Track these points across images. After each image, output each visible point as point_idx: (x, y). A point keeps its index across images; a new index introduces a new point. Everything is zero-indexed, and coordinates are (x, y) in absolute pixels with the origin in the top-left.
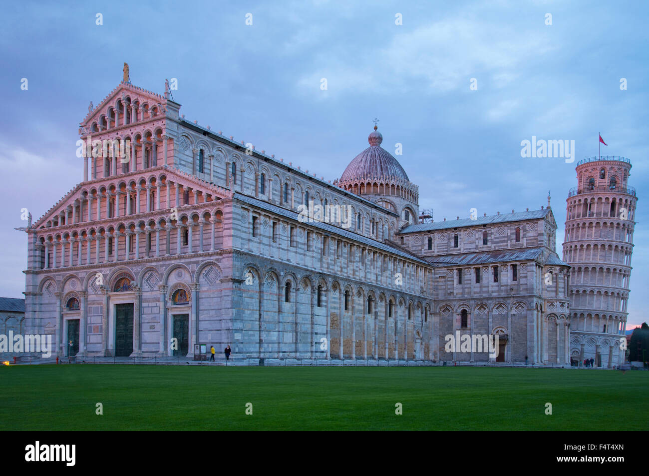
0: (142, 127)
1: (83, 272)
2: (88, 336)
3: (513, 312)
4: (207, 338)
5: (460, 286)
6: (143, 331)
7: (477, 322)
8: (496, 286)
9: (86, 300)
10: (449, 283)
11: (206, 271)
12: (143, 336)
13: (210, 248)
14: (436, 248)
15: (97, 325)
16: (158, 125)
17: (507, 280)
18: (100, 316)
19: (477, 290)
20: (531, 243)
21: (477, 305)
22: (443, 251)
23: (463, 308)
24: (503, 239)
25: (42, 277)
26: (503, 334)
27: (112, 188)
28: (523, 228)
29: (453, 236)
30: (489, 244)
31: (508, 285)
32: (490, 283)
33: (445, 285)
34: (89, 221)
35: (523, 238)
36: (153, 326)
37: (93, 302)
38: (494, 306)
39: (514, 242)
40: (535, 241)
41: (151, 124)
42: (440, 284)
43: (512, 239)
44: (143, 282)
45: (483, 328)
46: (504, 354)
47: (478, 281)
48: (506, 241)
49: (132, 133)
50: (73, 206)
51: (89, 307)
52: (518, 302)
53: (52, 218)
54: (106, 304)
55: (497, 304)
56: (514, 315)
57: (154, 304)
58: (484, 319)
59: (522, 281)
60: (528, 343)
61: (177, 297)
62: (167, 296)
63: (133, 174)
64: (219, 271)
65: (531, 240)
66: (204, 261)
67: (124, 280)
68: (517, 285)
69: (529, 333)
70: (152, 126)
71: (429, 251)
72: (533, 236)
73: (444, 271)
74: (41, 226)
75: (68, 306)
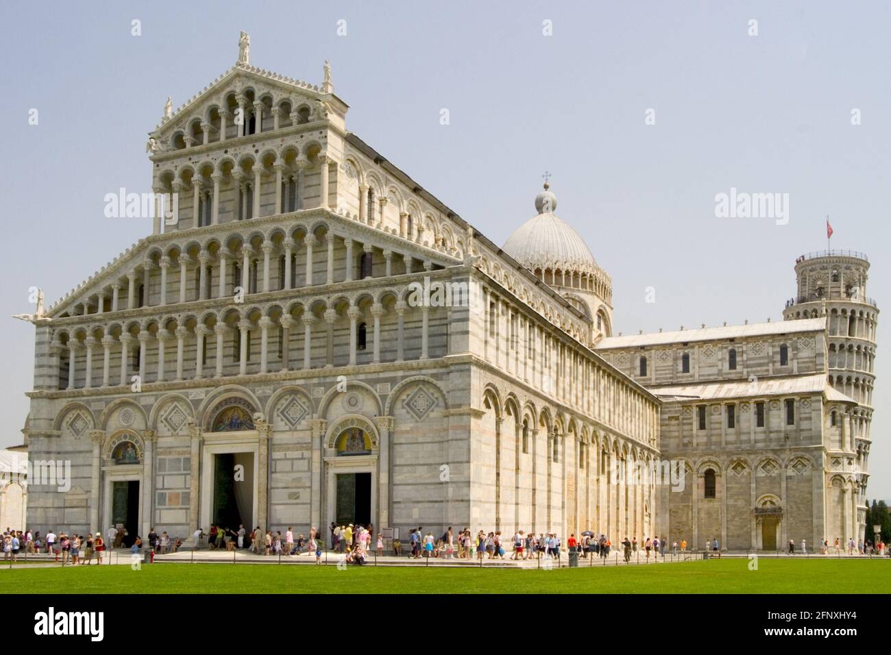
0: (278, 141)
1: (148, 395)
2: (158, 512)
3: (791, 472)
4: (410, 516)
5: (703, 432)
6: (272, 502)
7: (732, 488)
8: (761, 432)
9: (154, 445)
10: (686, 427)
11: (408, 395)
12: (273, 513)
13: (421, 353)
14: (653, 373)
15: (178, 491)
16: (311, 138)
17: (780, 423)
18: (182, 474)
19: (732, 438)
20: (806, 367)
21: (732, 462)
22: (666, 379)
23: (708, 467)
24: (762, 361)
25: (63, 403)
26: (773, 506)
27: (213, 246)
28: (792, 344)
29: (681, 354)
30: (739, 368)
31: (780, 431)
32: (752, 428)
33: (678, 431)
34: (163, 304)
35: (792, 360)
36: (296, 493)
37: (169, 450)
38: (759, 464)
39: (778, 365)
40: (811, 365)
41: (299, 136)
42: (672, 428)
43: (775, 362)
44: (275, 415)
45: (740, 497)
46: (775, 537)
47: (731, 425)
48: (767, 364)
49: (257, 151)
50: (129, 277)
51: (160, 459)
52: (797, 458)
53: (85, 300)
54: (197, 454)
55: (763, 461)
56: (790, 477)
57: (297, 454)
58: (743, 483)
59: (805, 425)
60: (815, 521)
61: (345, 443)
62: (327, 439)
63: (259, 223)
64: (437, 395)
65: (804, 362)
66: (406, 377)
67: (233, 410)
68: (796, 431)
69: (815, 505)
70: (299, 140)
71: (643, 377)
72: (808, 358)
73: (677, 409)
74: (62, 313)
75: (113, 457)
